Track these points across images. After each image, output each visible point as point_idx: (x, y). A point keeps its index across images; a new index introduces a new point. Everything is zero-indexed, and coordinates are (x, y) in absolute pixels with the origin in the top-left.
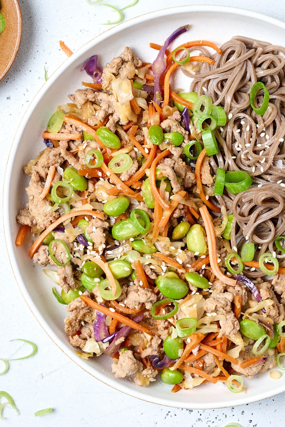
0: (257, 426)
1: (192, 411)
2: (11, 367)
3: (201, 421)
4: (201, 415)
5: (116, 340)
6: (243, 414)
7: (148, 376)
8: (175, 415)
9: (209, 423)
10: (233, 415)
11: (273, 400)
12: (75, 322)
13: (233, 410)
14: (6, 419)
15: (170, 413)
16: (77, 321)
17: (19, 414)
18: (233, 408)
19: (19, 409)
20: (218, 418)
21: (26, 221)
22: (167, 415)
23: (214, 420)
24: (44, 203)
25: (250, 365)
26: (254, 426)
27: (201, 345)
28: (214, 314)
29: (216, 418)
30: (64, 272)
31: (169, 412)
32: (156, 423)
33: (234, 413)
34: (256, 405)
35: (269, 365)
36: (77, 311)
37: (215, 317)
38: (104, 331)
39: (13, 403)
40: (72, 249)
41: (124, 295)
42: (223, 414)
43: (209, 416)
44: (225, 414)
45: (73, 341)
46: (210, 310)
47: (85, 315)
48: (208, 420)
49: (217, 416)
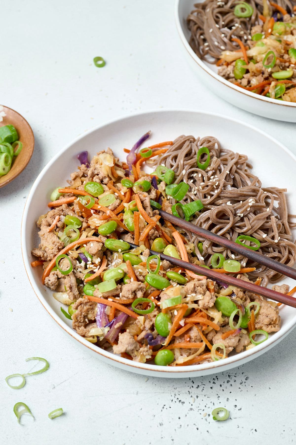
0: (242, 409)
1: (184, 403)
2: (27, 382)
3: (192, 410)
4: (192, 405)
5: (115, 324)
6: (228, 401)
7: (145, 353)
8: (170, 407)
9: (200, 411)
10: (220, 403)
11: (252, 387)
12: (80, 316)
13: (219, 398)
14: (23, 425)
15: (166, 406)
16: (82, 316)
17: (35, 420)
18: (219, 397)
19: (35, 416)
20: (207, 406)
21: (39, 253)
22: (163, 408)
23: (204, 408)
24: (53, 235)
25: (229, 336)
26: (239, 410)
27: (186, 319)
28: (194, 295)
29: (205, 406)
30: (70, 281)
31: (164, 405)
32: (155, 416)
33: (220, 401)
34: (238, 392)
35: (244, 341)
36: (81, 306)
37: (194, 297)
38: (105, 320)
39: (29, 411)
40: (75, 266)
41: (119, 290)
42: (211, 402)
43: (199, 406)
44: (212, 403)
45: (79, 330)
46: (190, 290)
47: (88, 311)
48: (199, 408)
49: (206, 405)
